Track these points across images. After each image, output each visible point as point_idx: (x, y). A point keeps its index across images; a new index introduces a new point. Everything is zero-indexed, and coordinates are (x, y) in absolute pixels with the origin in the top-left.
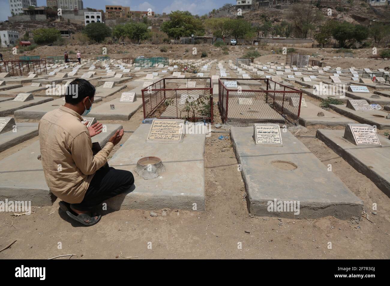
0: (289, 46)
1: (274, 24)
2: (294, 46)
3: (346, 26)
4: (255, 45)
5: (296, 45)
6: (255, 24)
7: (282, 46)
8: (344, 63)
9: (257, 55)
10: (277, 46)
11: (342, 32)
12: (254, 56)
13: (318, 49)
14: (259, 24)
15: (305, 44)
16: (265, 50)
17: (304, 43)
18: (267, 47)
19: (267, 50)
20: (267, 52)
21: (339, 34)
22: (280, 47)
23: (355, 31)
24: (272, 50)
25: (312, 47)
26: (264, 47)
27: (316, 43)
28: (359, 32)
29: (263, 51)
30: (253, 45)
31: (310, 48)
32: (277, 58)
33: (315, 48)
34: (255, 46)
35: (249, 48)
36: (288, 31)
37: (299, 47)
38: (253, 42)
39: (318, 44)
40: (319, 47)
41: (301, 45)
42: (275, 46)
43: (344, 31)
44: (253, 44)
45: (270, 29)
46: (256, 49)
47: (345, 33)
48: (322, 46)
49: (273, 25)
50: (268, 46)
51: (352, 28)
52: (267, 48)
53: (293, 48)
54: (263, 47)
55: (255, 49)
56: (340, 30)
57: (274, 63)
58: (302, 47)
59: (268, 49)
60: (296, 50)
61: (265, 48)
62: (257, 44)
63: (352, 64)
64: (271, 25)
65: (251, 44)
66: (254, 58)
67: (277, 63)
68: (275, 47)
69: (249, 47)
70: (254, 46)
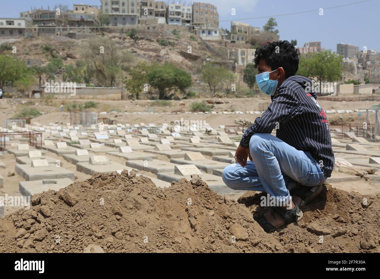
0: (88, 99)
1: (66, 63)
2: (96, 99)
3: (162, 71)
4: (34, 98)
5: (98, 96)
6: (35, 62)
7: (77, 99)
8: (137, 119)
9: (36, 114)
10: (71, 99)
11: (158, 78)
12: (32, 114)
13: (129, 101)
14: (42, 62)
15: (111, 96)
16: (51, 106)
17: (110, 93)
18: (54, 101)
19: (55, 105)
20: (54, 108)
21: (156, 81)
22: (74, 100)
23: (174, 77)
24: (62, 106)
25: (122, 99)
26: (49, 100)
27: (127, 92)
28: (179, 79)
29: (47, 106)
30: (32, 98)
31: (119, 100)
32: (63, 117)
33: (126, 100)
34: (35, 100)
35: (25, 103)
36: (87, 75)
37: (103, 99)
38: (31, 93)
39: (130, 94)
40: (131, 99)
41: (105, 96)
42: (66, 98)
43: (160, 77)
44: (32, 96)
45: (60, 70)
46: (37, 104)
47: (163, 80)
48: (135, 97)
49: (64, 64)
50: (56, 98)
51: (170, 73)
52: (54, 103)
53: (93, 102)
54: (47, 101)
55: (34, 104)
56: (156, 76)
57: (59, 123)
58: (107, 99)
59: (56, 103)
60: (97, 104)
61: (51, 102)
62: (37, 95)
63: (144, 120)
64: (62, 64)
65: (28, 96)
66: (32, 118)
67: (62, 123)
68: (66, 101)
69: (25, 100)
70: (33, 100)
